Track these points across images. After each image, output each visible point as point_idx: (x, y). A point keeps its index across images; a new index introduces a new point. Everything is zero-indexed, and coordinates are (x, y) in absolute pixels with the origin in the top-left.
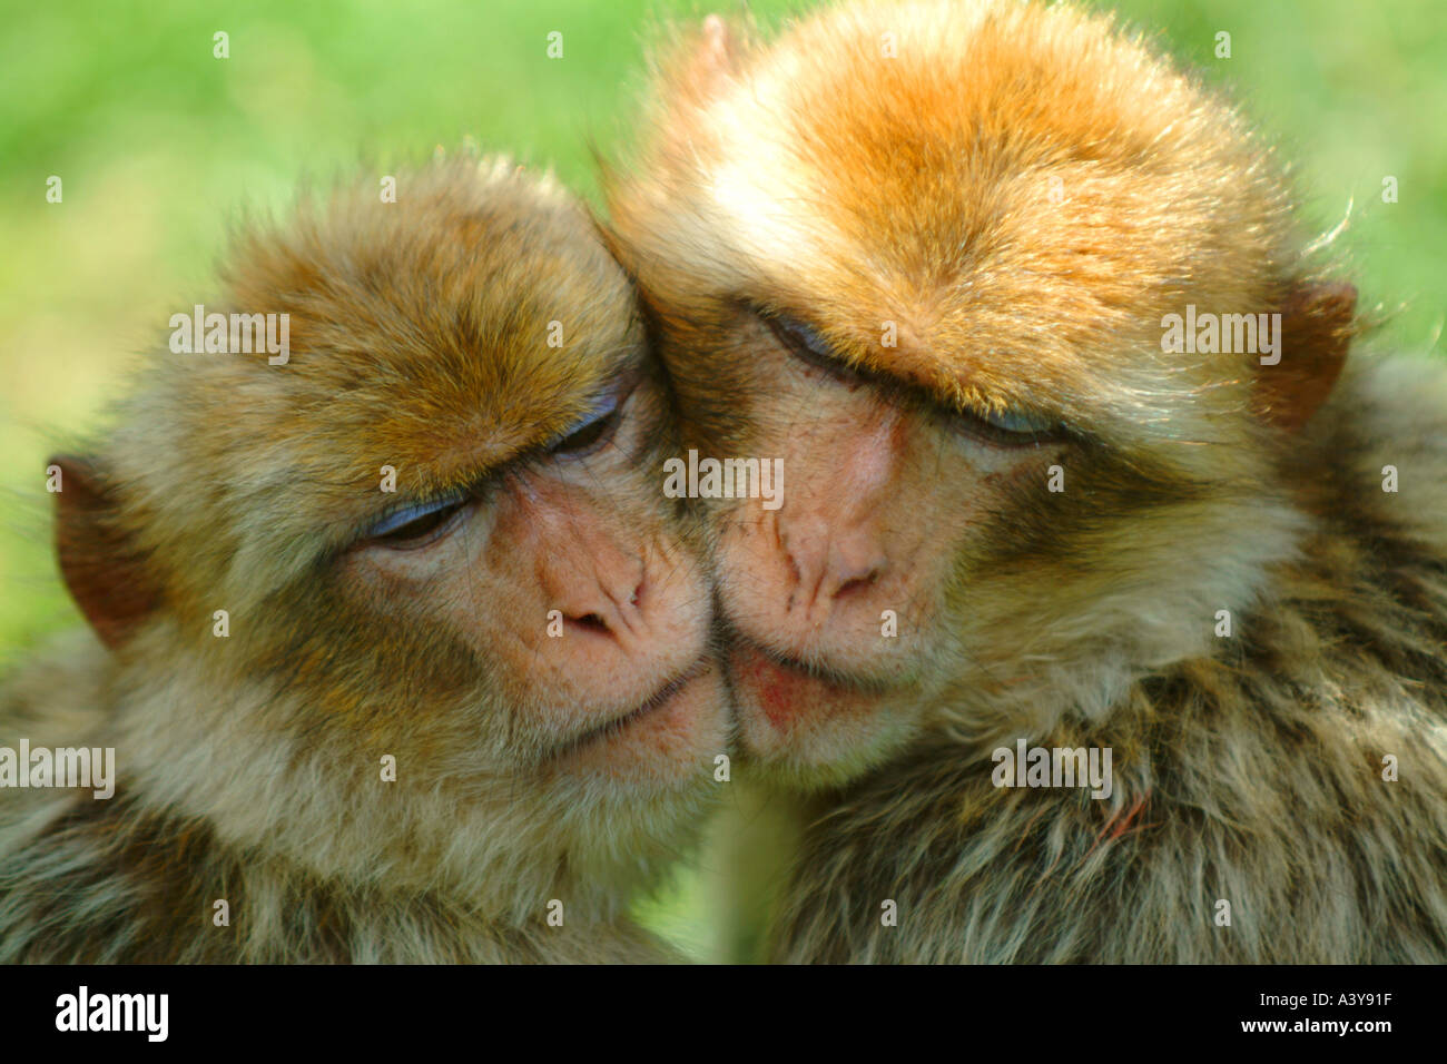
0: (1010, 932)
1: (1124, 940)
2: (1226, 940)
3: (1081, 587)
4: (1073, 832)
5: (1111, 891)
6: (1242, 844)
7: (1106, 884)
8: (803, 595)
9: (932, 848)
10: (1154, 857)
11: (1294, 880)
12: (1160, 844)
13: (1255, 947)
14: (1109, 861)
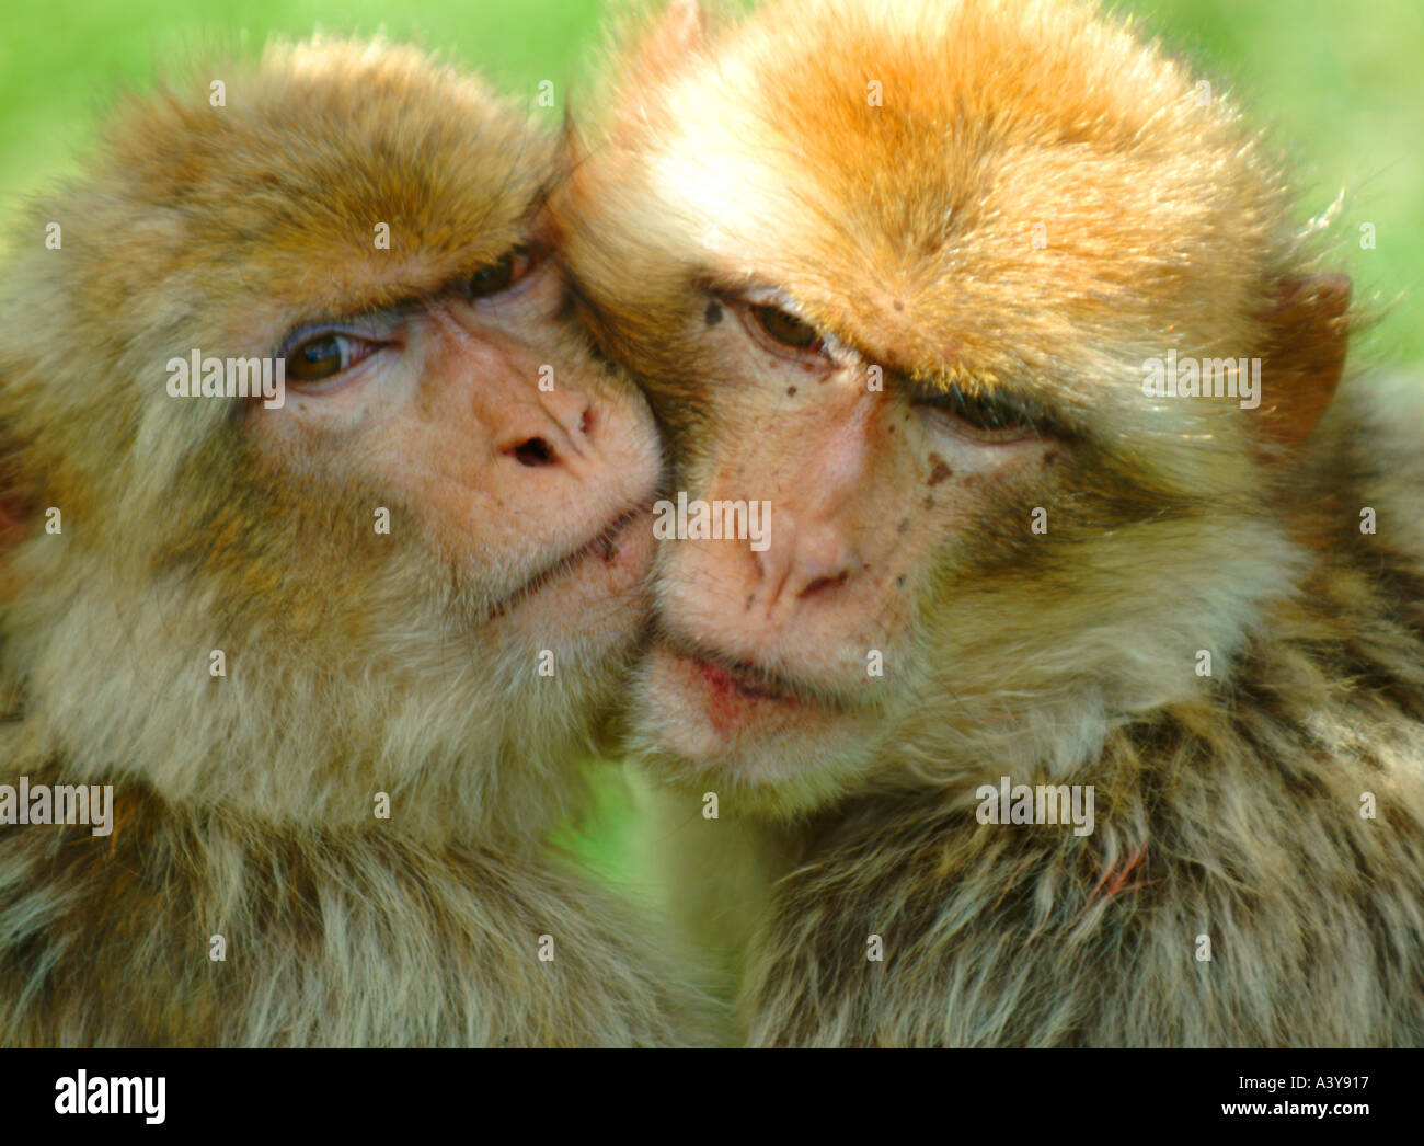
0: (998, 1000)
1: (1125, 1012)
2: (1235, 1011)
3: (1066, 613)
4: (1063, 888)
5: (1107, 954)
6: (1251, 906)
7: (1101, 947)
8: (765, 592)
9: (908, 905)
10: (1155, 918)
11: (1308, 947)
12: (1161, 905)
13: (1267, 1021)
14: (1105, 922)
